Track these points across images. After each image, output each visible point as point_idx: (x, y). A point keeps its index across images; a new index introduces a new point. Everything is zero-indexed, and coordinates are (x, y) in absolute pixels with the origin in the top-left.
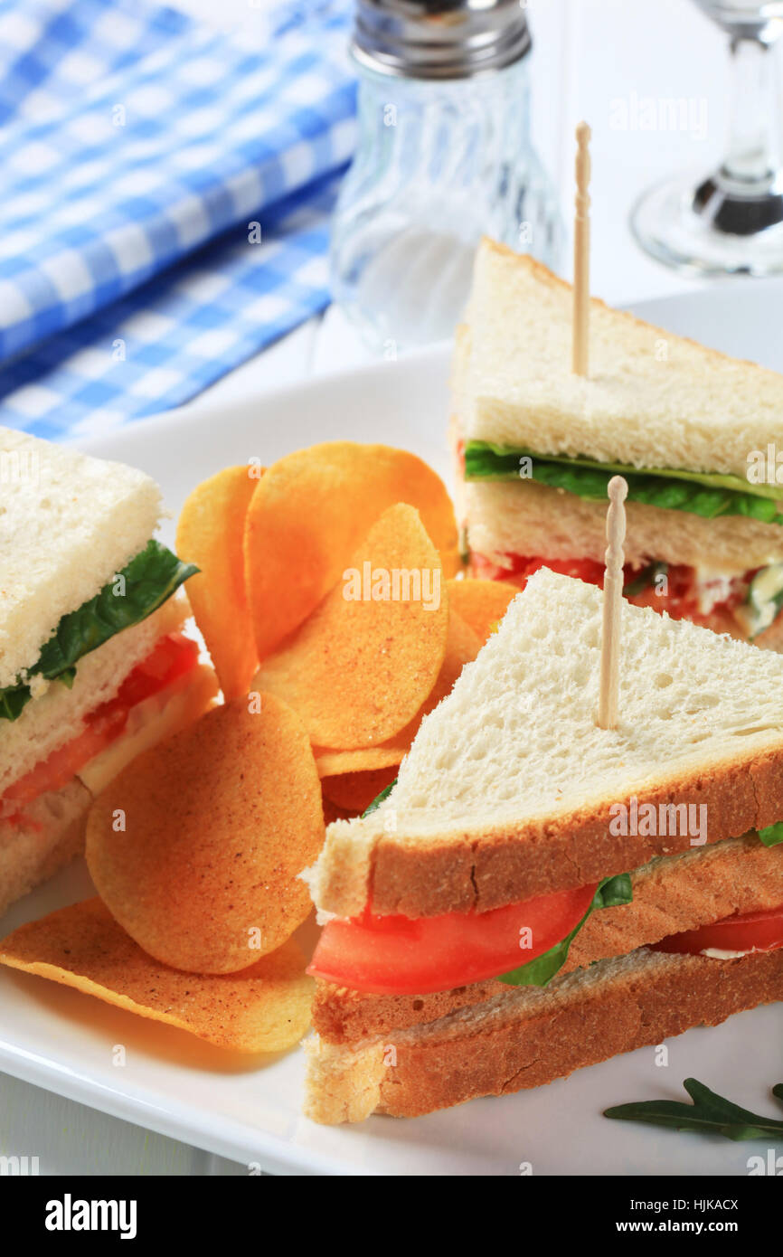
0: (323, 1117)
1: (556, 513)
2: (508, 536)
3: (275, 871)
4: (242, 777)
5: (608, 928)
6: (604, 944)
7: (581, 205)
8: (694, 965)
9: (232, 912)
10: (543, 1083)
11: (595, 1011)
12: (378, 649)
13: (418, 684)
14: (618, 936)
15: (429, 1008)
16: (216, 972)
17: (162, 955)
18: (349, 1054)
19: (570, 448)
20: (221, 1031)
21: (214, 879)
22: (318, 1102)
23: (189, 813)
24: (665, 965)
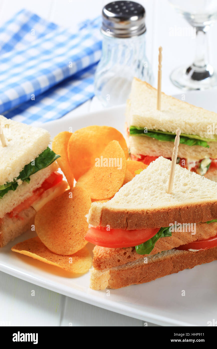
0: (94, 288)
1: (152, 144)
2: (140, 150)
3: (81, 230)
4: (74, 207)
5: (166, 243)
6: (165, 247)
7: (160, 67)
8: (186, 253)
9: (71, 240)
10: (148, 282)
11: (162, 264)
12: (108, 176)
13: (119, 184)
14: (168, 245)
15: (121, 262)
16: (67, 254)
17: (53, 250)
18: (101, 272)
19: (156, 128)
20: (68, 268)
21: (66, 232)
22: (93, 284)
23: (60, 216)
24: (179, 253)
